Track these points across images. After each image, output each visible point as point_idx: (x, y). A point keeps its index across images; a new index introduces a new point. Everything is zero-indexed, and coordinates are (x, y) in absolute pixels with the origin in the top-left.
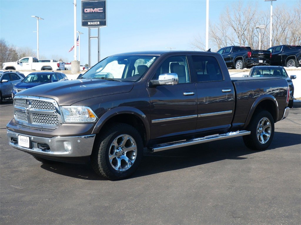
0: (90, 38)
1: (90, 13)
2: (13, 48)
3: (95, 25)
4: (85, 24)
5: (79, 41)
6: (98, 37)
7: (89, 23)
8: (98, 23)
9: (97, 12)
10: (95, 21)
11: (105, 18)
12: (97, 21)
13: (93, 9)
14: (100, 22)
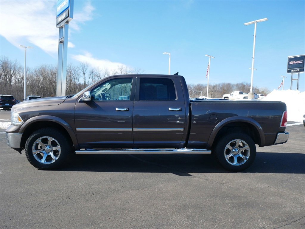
0: (292, 80)
1: (293, 64)
2: (257, 87)
3: (296, 72)
4: (289, 72)
5: (283, 82)
6: (298, 79)
7: (292, 71)
8: (299, 70)
9: (298, 64)
10: (296, 69)
11: (304, 67)
12: (298, 69)
13: (296, 61)
14: (300, 70)
